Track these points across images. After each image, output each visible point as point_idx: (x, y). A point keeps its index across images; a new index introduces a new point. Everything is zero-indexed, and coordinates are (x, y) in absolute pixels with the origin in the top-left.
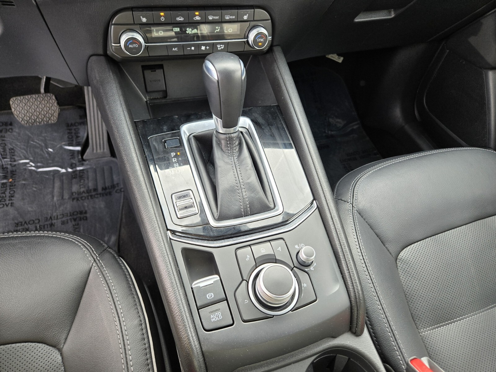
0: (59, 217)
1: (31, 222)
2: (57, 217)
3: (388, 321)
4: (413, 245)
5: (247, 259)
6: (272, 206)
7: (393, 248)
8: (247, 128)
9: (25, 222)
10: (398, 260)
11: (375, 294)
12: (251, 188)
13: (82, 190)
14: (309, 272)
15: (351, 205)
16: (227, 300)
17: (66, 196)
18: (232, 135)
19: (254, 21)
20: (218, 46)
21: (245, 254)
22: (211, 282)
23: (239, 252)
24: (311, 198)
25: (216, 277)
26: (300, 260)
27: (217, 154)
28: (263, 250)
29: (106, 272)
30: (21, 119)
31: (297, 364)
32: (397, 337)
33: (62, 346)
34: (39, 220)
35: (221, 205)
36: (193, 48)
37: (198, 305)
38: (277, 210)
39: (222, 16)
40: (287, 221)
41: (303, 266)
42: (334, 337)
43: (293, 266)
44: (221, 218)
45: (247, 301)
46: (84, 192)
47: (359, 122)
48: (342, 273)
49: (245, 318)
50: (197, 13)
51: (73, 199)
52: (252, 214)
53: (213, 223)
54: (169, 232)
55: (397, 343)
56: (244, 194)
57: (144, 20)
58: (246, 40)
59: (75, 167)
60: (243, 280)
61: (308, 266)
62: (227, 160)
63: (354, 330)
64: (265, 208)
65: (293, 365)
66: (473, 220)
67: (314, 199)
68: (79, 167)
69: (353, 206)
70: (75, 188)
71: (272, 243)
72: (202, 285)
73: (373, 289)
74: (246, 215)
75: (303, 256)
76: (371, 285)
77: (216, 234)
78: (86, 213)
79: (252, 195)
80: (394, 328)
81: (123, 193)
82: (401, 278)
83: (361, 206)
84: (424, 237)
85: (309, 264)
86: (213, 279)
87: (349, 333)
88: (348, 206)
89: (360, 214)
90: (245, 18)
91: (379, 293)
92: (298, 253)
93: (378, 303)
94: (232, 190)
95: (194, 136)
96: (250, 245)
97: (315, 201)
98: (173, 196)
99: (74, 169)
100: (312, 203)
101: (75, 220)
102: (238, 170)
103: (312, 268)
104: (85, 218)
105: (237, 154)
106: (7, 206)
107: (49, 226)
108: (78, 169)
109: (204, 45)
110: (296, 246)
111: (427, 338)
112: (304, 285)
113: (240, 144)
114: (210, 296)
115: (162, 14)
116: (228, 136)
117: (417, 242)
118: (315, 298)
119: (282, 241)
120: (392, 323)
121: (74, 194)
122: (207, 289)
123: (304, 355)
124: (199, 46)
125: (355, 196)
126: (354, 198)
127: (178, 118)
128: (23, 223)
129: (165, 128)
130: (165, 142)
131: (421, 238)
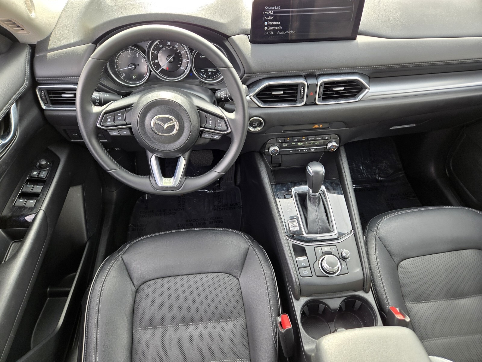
0: (208, 220)
1: (194, 220)
2: (207, 219)
3: (385, 292)
4: (409, 259)
5: (319, 252)
6: (332, 230)
7: (397, 259)
8: (323, 191)
9: (191, 220)
10: (399, 266)
11: (380, 279)
12: (323, 221)
13: (219, 204)
14: (346, 262)
15: (375, 234)
16: (310, 267)
17: (211, 208)
18: (316, 196)
19: (330, 139)
20: (312, 150)
21: (319, 250)
22: (304, 259)
23: (316, 248)
24: (351, 229)
25: (305, 258)
26: (342, 256)
27: (309, 204)
28: (326, 249)
29: (256, 250)
30: (194, 163)
31: (337, 299)
32: (389, 300)
33: (238, 278)
34: (198, 220)
35: (309, 228)
36: (300, 151)
37: (299, 267)
38: (334, 233)
39: (315, 138)
40: (339, 238)
41: (344, 258)
42: (355, 291)
43: (339, 258)
44: (309, 233)
45: (318, 269)
46: (220, 206)
47: (403, 172)
48: (361, 264)
49: (317, 275)
50: (304, 138)
51: (215, 209)
52: (323, 233)
53: (305, 235)
54: (287, 236)
55: (388, 303)
56: (320, 223)
57: (280, 141)
58: (325, 147)
59: (215, 190)
60: (317, 260)
61: (347, 259)
62: (313, 207)
63: (364, 289)
64: (329, 231)
65: (336, 299)
66: (448, 250)
67: (353, 229)
68: (218, 190)
69: (376, 234)
70: (216, 203)
71: (331, 247)
72: (300, 259)
73: (380, 276)
74: (320, 233)
75: (344, 254)
76: (379, 274)
77: (306, 240)
78: (222, 218)
79: (323, 224)
80: (387, 296)
81: (242, 209)
82: (399, 275)
83: (381, 235)
84: (416, 256)
85: (347, 258)
86: (304, 258)
87: (363, 291)
88: (374, 234)
89: (380, 239)
90: (326, 138)
91: (382, 279)
92: (342, 253)
93: (381, 283)
94: (314, 221)
95: (298, 194)
96: (321, 246)
97: (353, 230)
98: (289, 221)
99: (215, 192)
100: (351, 231)
101: (216, 222)
102: (318, 212)
103: (348, 260)
104: (221, 221)
105: (317, 205)
106: (182, 210)
107: (203, 224)
108: (217, 191)
109: (305, 149)
110: (342, 250)
111: (409, 307)
112: (343, 266)
113: (319, 200)
114: (303, 264)
115: (288, 139)
116: (314, 196)
117: (412, 258)
118: (347, 272)
119: (335, 246)
120: (387, 293)
121: (215, 206)
122: (302, 261)
123: (341, 295)
124: (303, 150)
125: (378, 229)
126: (378, 230)
127: (290, 184)
128: (190, 220)
129: (285, 189)
130: (285, 195)
131: (414, 256)
